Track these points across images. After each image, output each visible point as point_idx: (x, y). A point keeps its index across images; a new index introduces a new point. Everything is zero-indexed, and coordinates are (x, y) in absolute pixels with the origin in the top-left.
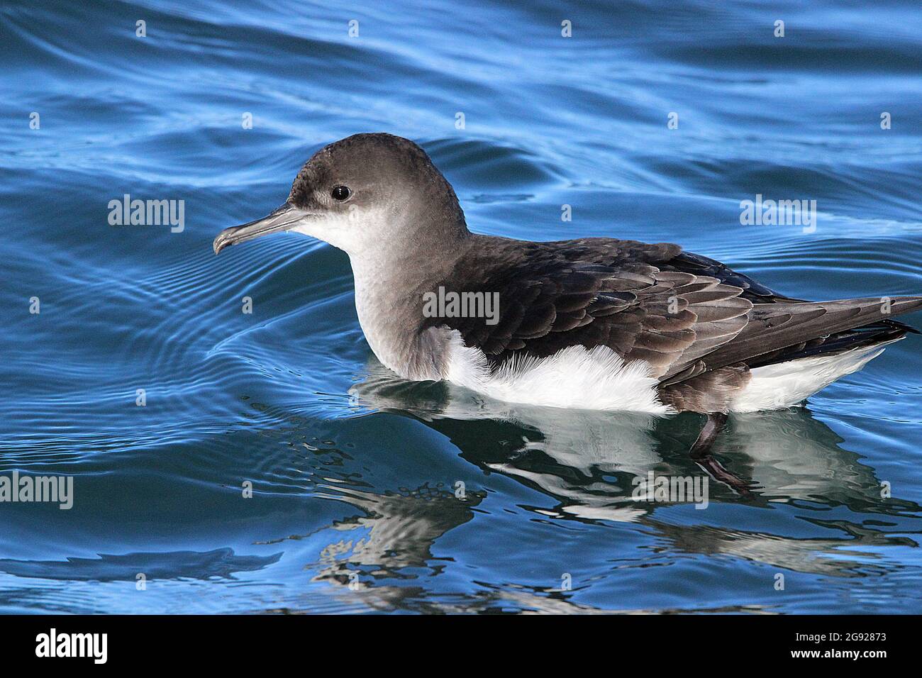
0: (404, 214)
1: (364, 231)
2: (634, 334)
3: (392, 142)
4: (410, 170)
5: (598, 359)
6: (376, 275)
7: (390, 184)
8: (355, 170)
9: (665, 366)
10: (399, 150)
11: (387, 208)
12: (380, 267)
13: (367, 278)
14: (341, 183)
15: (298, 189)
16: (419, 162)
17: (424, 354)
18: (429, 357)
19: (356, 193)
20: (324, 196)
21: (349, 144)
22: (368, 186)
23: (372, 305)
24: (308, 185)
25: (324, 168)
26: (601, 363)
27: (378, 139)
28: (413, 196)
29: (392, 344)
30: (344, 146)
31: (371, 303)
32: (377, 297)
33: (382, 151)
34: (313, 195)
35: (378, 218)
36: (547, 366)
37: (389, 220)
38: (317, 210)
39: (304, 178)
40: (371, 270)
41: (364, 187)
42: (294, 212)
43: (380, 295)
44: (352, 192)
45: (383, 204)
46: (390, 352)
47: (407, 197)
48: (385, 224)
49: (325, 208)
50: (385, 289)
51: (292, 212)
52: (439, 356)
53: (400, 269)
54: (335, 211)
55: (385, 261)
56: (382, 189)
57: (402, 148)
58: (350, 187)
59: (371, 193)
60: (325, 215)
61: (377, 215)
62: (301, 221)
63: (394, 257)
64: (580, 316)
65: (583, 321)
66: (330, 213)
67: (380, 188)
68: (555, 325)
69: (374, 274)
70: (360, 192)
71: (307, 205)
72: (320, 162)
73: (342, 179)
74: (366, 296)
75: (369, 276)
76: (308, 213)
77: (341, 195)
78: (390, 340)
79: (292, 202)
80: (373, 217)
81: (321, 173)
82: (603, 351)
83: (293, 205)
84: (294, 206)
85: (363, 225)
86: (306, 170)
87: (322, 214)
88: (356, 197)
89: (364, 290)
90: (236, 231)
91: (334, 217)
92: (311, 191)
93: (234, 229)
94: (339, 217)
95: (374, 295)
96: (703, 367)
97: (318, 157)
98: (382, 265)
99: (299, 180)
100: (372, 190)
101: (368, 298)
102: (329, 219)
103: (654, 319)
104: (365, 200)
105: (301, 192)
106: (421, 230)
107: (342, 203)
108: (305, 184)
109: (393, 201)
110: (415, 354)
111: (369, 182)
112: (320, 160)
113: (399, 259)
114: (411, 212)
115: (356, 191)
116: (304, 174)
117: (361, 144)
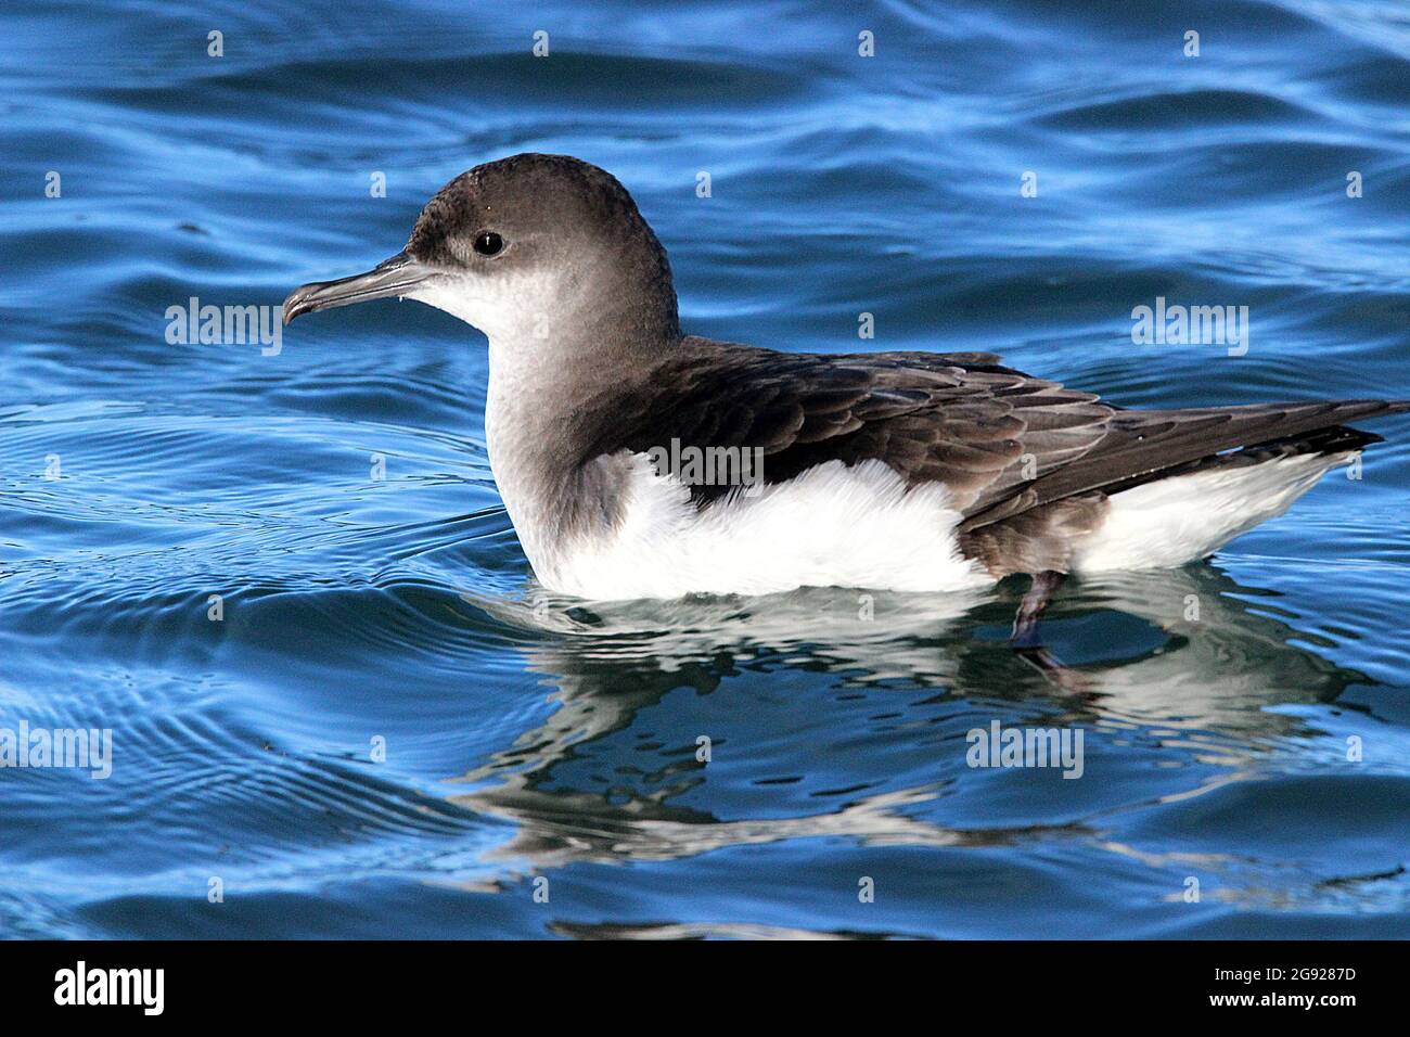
0: (585, 287)
1: (521, 308)
2: (927, 445)
3: (578, 171)
4: (603, 217)
5: (867, 481)
6: (527, 378)
7: (567, 236)
8: (515, 210)
9: (973, 492)
10: (587, 185)
11: (560, 273)
12: (535, 366)
13: (511, 380)
14: (490, 228)
15: (422, 230)
16: (618, 207)
17: (586, 498)
18: (595, 502)
19: (514, 246)
20: (462, 247)
21: (510, 166)
22: (533, 236)
23: (515, 423)
24: (437, 226)
25: (465, 202)
26: (871, 486)
27: (556, 165)
28: (601, 258)
29: (536, 486)
30: (501, 170)
31: (512, 421)
32: (523, 412)
33: (559, 184)
34: (446, 243)
35: (543, 289)
36: (782, 495)
37: (561, 293)
38: (450, 267)
39: (433, 215)
40: (521, 369)
41: (526, 238)
42: (416, 267)
43: (529, 409)
44: (507, 243)
45: (553, 265)
46: (531, 500)
47: (592, 259)
48: (554, 299)
49: (462, 265)
50: (537, 400)
51: (411, 267)
52: (612, 498)
53: (567, 373)
54: (478, 271)
55: (545, 359)
56: (555, 243)
57: (592, 182)
58: (505, 236)
59: (536, 247)
60: (462, 275)
61: (543, 282)
62: (423, 283)
63: (561, 355)
64: (842, 418)
65: (845, 426)
66: (471, 275)
67: (550, 240)
68: (801, 433)
69: (523, 377)
70: (519, 244)
71: (435, 259)
72: (462, 192)
73: (492, 221)
74: (506, 408)
75: (515, 378)
76: (436, 271)
77: (489, 246)
78: (534, 479)
79: (412, 252)
80: (537, 286)
81: (461, 211)
82: (874, 468)
83: (413, 256)
84: (414, 259)
85: (519, 297)
86: (438, 202)
87: (458, 275)
88: (512, 251)
89: (503, 399)
90: (319, 290)
91: (475, 281)
92: (443, 237)
93: (318, 287)
94: (483, 281)
95: (518, 408)
96: (1032, 499)
97: (457, 184)
98: (540, 364)
99: (425, 218)
100: (537, 242)
101: (508, 412)
102: (467, 283)
103: (959, 425)
104: (526, 257)
105: (427, 237)
106: (608, 318)
107: (490, 260)
108: (434, 224)
109: (569, 264)
110: (572, 499)
111: (533, 229)
112: (461, 189)
113: (568, 359)
114: (596, 285)
115: (513, 241)
116: (434, 209)
117: (530, 170)
